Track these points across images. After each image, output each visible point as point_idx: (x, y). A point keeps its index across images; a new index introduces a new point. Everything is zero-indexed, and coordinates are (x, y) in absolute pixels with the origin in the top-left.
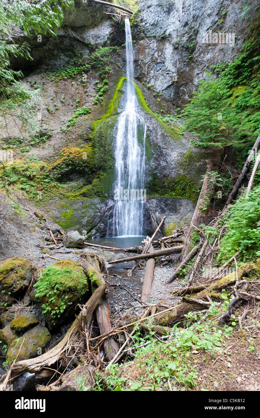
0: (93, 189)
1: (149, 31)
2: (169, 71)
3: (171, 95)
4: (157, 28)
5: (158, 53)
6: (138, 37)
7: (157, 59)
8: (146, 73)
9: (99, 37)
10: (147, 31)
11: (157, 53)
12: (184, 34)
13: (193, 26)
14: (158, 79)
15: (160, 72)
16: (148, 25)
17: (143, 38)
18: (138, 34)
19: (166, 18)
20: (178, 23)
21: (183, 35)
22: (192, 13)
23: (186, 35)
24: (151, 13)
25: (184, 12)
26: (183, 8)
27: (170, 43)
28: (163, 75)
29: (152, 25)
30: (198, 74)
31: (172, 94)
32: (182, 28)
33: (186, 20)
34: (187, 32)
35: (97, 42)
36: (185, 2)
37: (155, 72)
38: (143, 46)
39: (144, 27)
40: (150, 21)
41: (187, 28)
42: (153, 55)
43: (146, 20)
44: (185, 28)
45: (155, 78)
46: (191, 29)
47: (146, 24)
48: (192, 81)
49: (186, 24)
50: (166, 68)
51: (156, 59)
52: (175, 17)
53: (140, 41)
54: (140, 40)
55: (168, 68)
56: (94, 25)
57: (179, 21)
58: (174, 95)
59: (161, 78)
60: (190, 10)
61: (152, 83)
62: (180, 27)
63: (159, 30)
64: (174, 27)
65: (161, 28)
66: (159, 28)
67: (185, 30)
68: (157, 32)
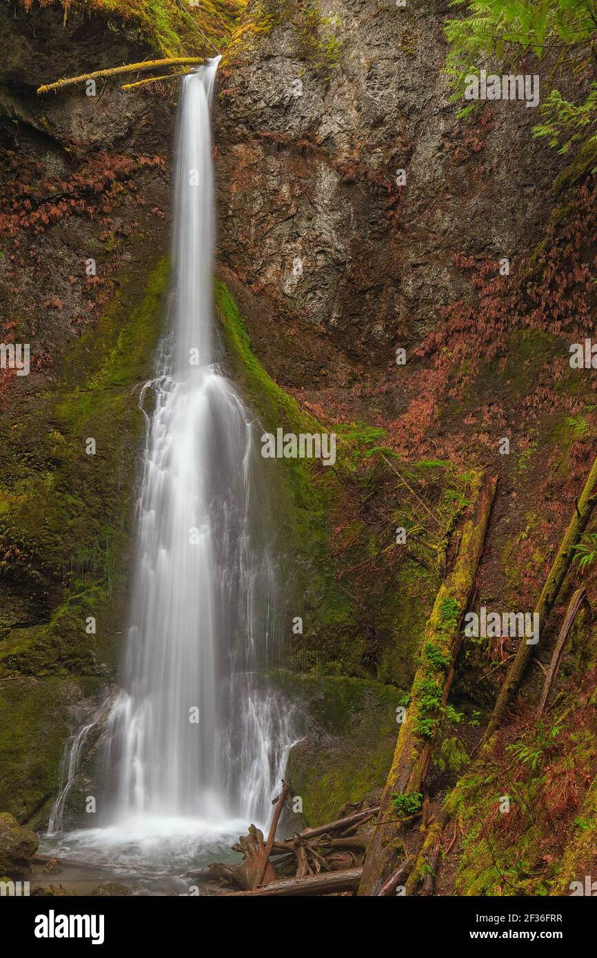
0: (54, 645)
1: (265, 122)
2: (325, 243)
3: (330, 316)
4: (289, 117)
5: (292, 188)
6: (229, 135)
7: (288, 206)
8: (251, 243)
10: (260, 120)
11: (286, 188)
12: (374, 147)
13: (399, 129)
15: (298, 245)
16: (263, 104)
17: (243, 139)
18: (228, 128)
19: (318, 93)
20: (353, 114)
21: (369, 149)
22: (394, 96)
23: (378, 150)
24: (270, 74)
25: (373, 89)
26: (369, 78)
27: (329, 164)
28: (303, 254)
29: (274, 107)
30: (415, 266)
31: (335, 315)
32: (368, 131)
33: (379, 113)
34: (380, 144)
35: (94, 138)
36: (376, 64)
37: (280, 244)
38: (243, 164)
39: (250, 109)
40: (268, 95)
41: (380, 133)
42: (275, 191)
43: (257, 92)
44: (375, 133)
45: (280, 260)
46: (393, 136)
47: (255, 101)
48: (397, 282)
49: (379, 122)
50: (317, 236)
51: (284, 205)
52: (347, 96)
53: (236, 147)
54: (235, 144)
55: (324, 236)
57: (359, 109)
58: (339, 319)
60: (391, 86)
61: (270, 274)
62: (361, 126)
63: (295, 123)
64: (343, 122)
65: (303, 118)
66: (297, 117)
67: (376, 136)
68: (289, 128)
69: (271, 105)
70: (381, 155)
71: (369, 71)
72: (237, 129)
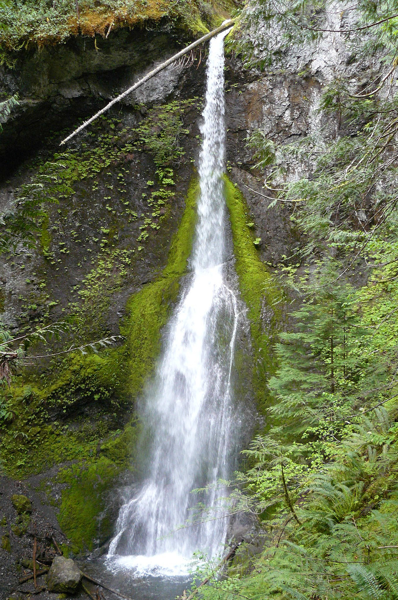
1: (270, 65)
4: (288, 58)
5: (292, 112)
6: (245, 76)
7: (290, 127)
9: (154, 90)
11: (288, 113)
12: (349, 78)
13: (367, 64)
14: (294, 170)
17: (256, 79)
18: (244, 72)
20: (333, 53)
21: (347, 80)
23: (354, 80)
26: (342, 26)
27: (320, 91)
29: (276, 54)
33: (350, 54)
34: (354, 76)
35: (151, 99)
36: (348, 14)
38: (256, 98)
39: (258, 58)
41: (353, 68)
42: (281, 116)
44: (349, 68)
45: (286, 167)
46: (363, 69)
49: (352, 60)
51: (287, 126)
53: (251, 85)
54: (251, 82)
56: (145, 63)
57: (337, 50)
59: (300, 169)
61: (279, 179)
62: (339, 63)
63: (293, 61)
64: (326, 59)
65: (299, 57)
66: (294, 57)
67: (350, 70)
68: (290, 65)
69: (273, 52)
70: (355, 84)
71: (342, 21)
72: (251, 72)
